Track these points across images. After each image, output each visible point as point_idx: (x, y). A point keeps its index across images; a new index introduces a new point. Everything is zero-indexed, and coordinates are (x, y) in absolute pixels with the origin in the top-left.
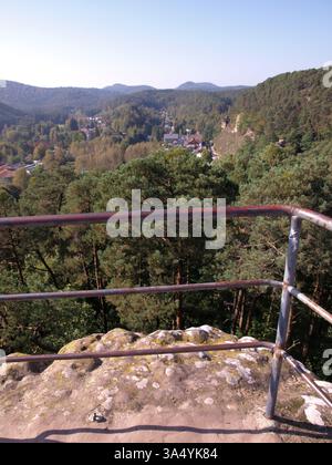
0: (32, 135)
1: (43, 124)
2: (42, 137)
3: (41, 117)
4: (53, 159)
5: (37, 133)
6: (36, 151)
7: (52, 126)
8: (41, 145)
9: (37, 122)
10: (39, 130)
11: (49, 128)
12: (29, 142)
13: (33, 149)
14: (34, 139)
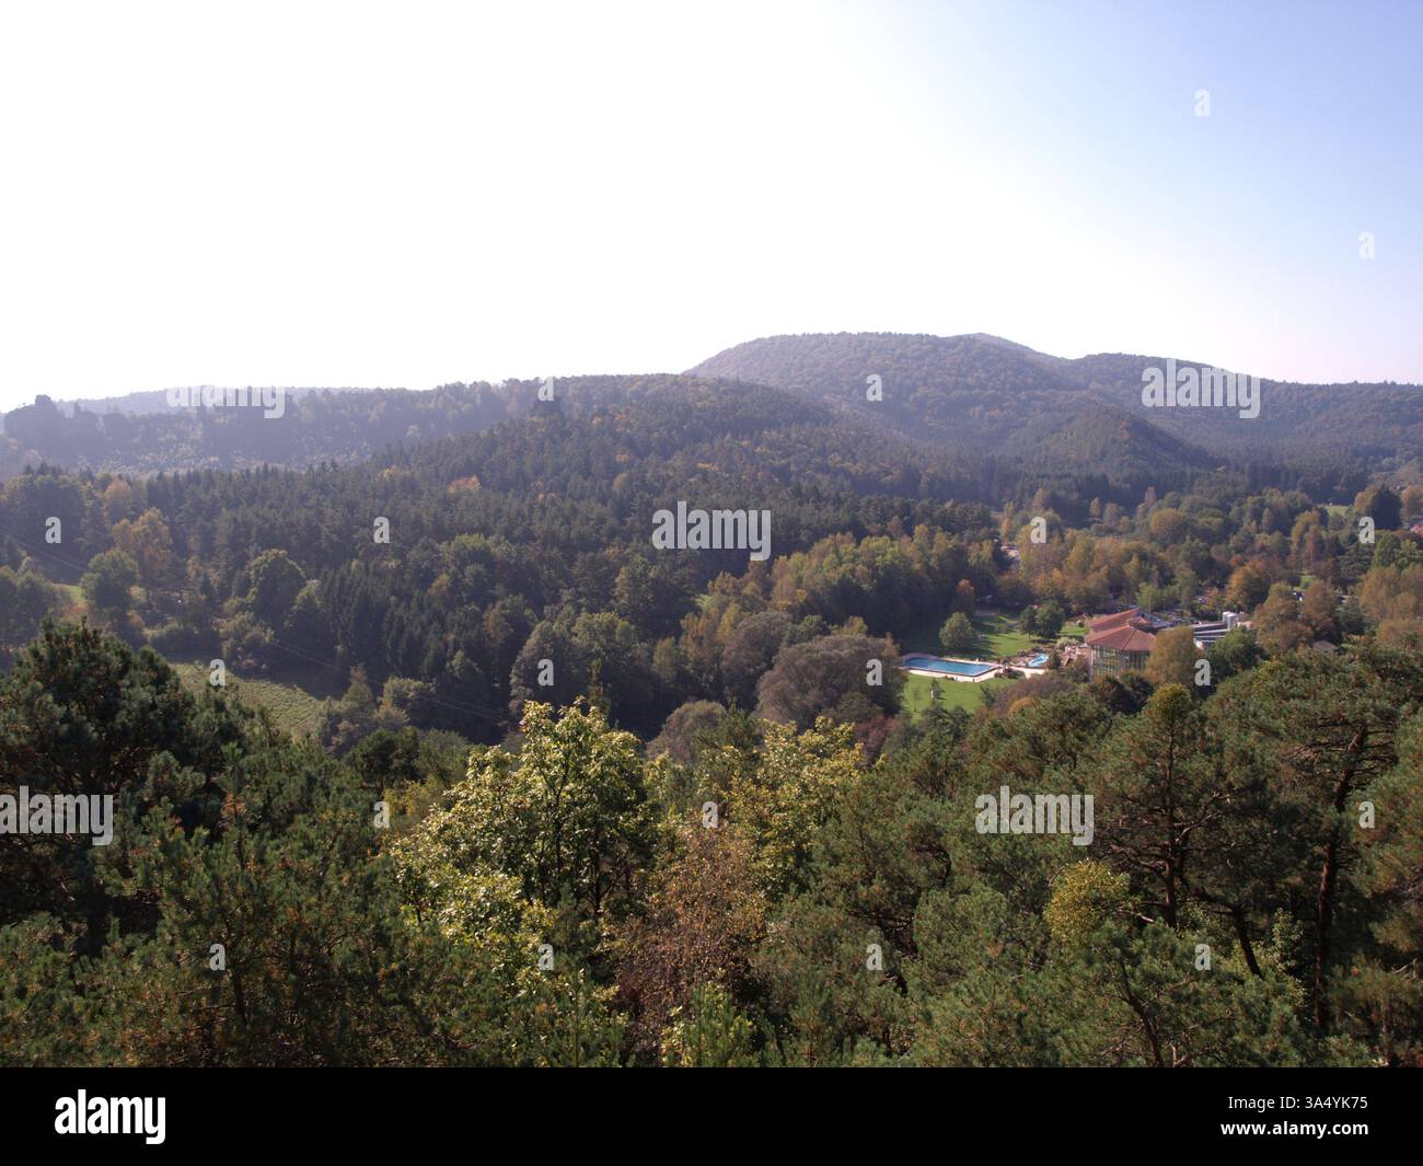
0: (1230, 528)
1: (1275, 497)
2: (1263, 539)
3: (1269, 475)
4: (1292, 616)
5: (1249, 525)
6: (1235, 580)
7: (1307, 507)
8: (1256, 565)
9: (1254, 488)
10: (1257, 516)
11: (1293, 513)
12: (1217, 552)
13: (1227, 572)
14: (1234, 541)
